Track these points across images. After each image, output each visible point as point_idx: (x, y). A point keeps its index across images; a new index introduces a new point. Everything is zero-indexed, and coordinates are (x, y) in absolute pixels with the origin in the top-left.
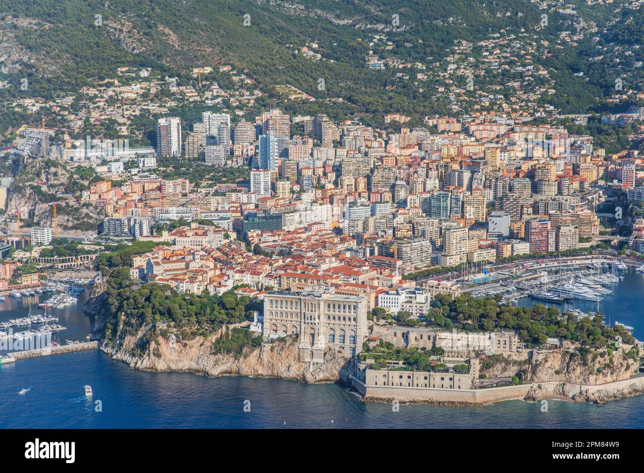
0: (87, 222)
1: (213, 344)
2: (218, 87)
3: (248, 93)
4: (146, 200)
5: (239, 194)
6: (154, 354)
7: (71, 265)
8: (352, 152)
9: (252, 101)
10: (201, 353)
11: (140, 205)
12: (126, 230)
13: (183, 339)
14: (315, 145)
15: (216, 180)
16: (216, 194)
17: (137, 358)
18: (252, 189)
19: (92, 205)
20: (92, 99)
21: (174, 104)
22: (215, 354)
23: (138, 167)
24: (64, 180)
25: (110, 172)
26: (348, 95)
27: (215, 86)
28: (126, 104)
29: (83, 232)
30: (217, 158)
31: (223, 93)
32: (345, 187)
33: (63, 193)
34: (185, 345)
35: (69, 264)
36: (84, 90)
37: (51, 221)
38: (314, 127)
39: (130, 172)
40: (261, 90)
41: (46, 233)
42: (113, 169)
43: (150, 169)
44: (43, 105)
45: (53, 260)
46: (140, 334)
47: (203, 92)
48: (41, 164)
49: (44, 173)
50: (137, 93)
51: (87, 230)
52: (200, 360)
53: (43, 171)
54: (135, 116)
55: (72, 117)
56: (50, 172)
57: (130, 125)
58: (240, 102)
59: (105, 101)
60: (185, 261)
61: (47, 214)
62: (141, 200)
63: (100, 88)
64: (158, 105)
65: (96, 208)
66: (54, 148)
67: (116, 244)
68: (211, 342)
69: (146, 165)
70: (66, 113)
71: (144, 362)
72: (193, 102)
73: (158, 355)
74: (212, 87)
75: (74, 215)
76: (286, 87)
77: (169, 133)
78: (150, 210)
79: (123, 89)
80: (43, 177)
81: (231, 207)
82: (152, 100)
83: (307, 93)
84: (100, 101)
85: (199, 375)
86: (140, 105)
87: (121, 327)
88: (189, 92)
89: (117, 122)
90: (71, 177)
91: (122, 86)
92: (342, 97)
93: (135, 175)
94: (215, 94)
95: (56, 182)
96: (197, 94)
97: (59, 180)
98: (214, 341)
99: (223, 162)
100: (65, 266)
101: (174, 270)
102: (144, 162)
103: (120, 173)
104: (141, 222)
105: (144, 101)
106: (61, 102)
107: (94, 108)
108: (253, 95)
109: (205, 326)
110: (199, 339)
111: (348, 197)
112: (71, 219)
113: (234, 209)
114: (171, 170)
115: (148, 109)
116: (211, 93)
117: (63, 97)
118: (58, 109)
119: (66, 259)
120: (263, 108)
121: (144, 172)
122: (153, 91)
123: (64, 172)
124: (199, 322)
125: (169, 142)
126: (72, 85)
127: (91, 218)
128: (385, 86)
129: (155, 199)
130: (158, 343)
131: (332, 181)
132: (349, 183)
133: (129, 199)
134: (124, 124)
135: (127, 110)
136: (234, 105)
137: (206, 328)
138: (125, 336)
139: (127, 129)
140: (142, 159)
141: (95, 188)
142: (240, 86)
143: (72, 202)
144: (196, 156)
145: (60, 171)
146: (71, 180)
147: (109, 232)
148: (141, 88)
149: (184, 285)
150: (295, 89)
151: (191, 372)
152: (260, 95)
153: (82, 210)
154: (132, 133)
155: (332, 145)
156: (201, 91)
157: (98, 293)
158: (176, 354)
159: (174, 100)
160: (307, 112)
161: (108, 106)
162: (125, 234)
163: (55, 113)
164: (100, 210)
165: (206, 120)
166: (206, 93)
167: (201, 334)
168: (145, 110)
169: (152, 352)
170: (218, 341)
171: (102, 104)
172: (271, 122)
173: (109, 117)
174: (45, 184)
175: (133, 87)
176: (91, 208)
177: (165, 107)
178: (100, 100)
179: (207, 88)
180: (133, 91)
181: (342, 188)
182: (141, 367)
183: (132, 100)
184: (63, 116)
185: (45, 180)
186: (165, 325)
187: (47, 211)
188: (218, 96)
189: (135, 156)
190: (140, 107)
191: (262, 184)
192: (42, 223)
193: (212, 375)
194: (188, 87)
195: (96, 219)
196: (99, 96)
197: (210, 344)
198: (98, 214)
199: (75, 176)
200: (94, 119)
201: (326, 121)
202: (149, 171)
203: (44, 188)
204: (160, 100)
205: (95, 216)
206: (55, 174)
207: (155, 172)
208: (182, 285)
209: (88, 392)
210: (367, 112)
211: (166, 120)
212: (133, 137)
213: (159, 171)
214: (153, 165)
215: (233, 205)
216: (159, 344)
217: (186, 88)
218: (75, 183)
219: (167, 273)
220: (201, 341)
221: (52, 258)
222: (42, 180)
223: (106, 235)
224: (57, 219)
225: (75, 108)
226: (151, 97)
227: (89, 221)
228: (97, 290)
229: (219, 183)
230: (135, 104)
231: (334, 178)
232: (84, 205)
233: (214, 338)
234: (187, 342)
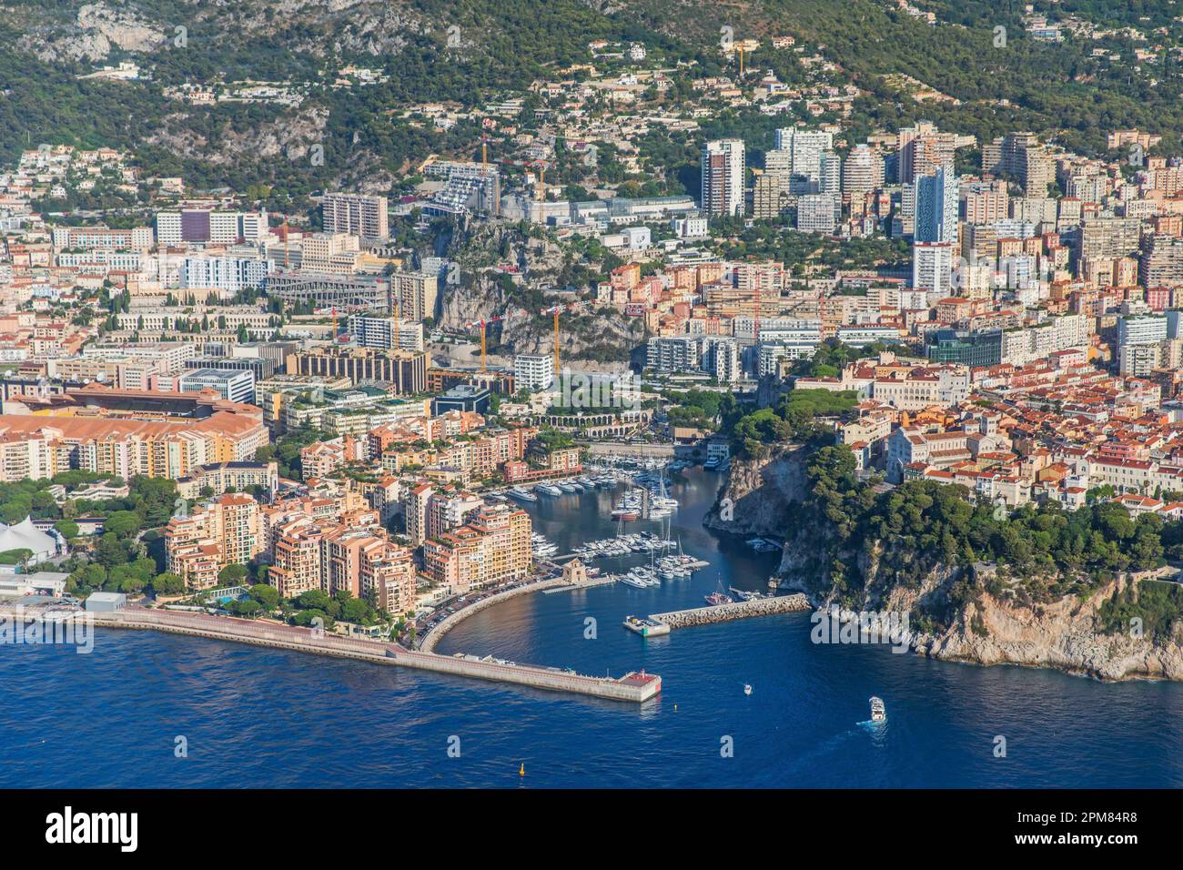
0: (608, 344)
1: (1098, 611)
2: (775, 79)
3: (836, 91)
4: (712, 303)
5: (894, 291)
6: (974, 630)
7: (610, 430)
8: (1092, 208)
9: (848, 107)
10: (1074, 630)
11: (699, 312)
12: (694, 362)
13: (1035, 599)
14: (1012, 193)
15: (832, 264)
16: (842, 290)
17: (927, 634)
18: (917, 282)
19: (618, 313)
20: (556, 103)
21: (705, 112)
22: (1107, 632)
23: (674, 236)
24: (556, 262)
25: (627, 246)
26: (1020, 92)
27: (770, 78)
28: (621, 114)
29: (602, 365)
30: (822, 219)
31: (788, 91)
32: (1095, 278)
33: (553, 288)
34: (1040, 613)
35: (607, 428)
36: (536, 86)
37: (538, 343)
38: (1004, 157)
39: (663, 246)
40: (856, 83)
41: (544, 366)
42: (633, 242)
43: (698, 242)
44: (463, 116)
45: (577, 420)
46: (928, 585)
47: (751, 90)
48: (504, 231)
49: (515, 248)
50: (634, 92)
51: (609, 360)
52: (1074, 645)
53: (512, 245)
54: (642, 136)
55: (529, 138)
56: (528, 246)
57: (641, 154)
58: (826, 107)
59: (583, 108)
60: (964, 435)
61: (527, 329)
62: (697, 303)
63: (566, 83)
64: (678, 114)
65: (626, 317)
66: (510, 199)
67: (686, 391)
68: (1094, 608)
69: (689, 233)
70: (513, 131)
71: (951, 644)
72: (740, 108)
73: (982, 631)
74: (766, 79)
75: (581, 331)
76: (900, 77)
77: (726, 172)
78: (723, 322)
79: (609, 83)
80: (513, 256)
81: (883, 317)
82: (664, 106)
83: (939, 90)
84: (573, 108)
85: (1076, 677)
86: (644, 114)
87: (875, 568)
88: (725, 90)
89: (616, 149)
90: (569, 256)
91: (604, 77)
92: (1006, 98)
93: (673, 252)
94: (774, 92)
95: (541, 267)
96: (739, 93)
97: (546, 263)
98: (1099, 606)
99: (832, 227)
100: (600, 432)
101: (947, 453)
102: (685, 226)
103: (645, 248)
104: (727, 348)
105: (651, 107)
106: (498, 110)
107: (566, 122)
108: (846, 94)
109: (1076, 574)
110: (1069, 602)
111: (1105, 299)
112: (575, 338)
113: (889, 321)
114: (737, 244)
115: (660, 123)
116: (765, 90)
117: (500, 100)
118: (494, 123)
119: (599, 418)
120: (872, 120)
121: (686, 246)
122: (662, 87)
123: (555, 247)
124: (1063, 567)
125: (726, 189)
126: (512, 76)
127: (616, 336)
128: (1072, 74)
129: (731, 300)
130: (980, 607)
131: (1063, 265)
132: (1102, 271)
133: (678, 300)
134: (630, 153)
135: (625, 125)
136: (816, 113)
137: (1078, 577)
138: (891, 588)
139: (638, 162)
140: (682, 222)
141: (619, 278)
142: (816, 77)
143: (578, 307)
144: (775, 214)
145: (549, 247)
146: (568, 263)
147: (659, 366)
148: (640, 82)
149: (993, 487)
150: (914, 82)
151: (1055, 670)
152: (858, 94)
153: (598, 322)
154: (648, 170)
155: (1047, 193)
156: (747, 86)
157: (741, 492)
158: (1019, 629)
159: (704, 104)
160: (959, 127)
161: (590, 116)
162: (692, 369)
163: (488, 130)
164: (635, 322)
165: (786, 143)
166: (756, 90)
167: (1071, 591)
168: (656, 124)
169: (968, 624)
170: (1109, 606)
171: (578, 113)
172: (919, 147)
173: (599, 138)
174: (517, 270)
175: (625, 80)
176: (616, 318)
177: (690, 118)
178: (573, 105)
179: (755, 81)
180: (626, 87)
181: (1087, 278)
182: (944, 654)
183: (628, 106)
184: (508, 137)
185: (515, 264)
186: (993, 569)
187: (526, 324)
188: (778, 99)
189: (661, 215)
190: (645, 119)
191: (938, 272)
192: (517, 346)
193: (1109, 677)
194: (722, 80)
195: (626, 339)
196: (568, 97)
197: (1090, 612)
198: (631, 329)
199: (576, 256)
200: (574, 143)
201: (1033, 146)
202: (697, 244)
203: (518, 279)
204: (679, 104)
205: (624, 334)
206: (539, 252)
207: (708, 247)
208: (987, 485)
209: (876, 713)
210: (1065, 126)
211: (722, 145)
212: (651, 178)
213: (715, 244)
214: (701, 233)
215: (885, 313)
216: (983, 609)
217: (719, 82)
218: (578, 269)
219: (937, 459)
220: (1073, 605)
221: (574, 417)
222: (511, 263)
223: (653, 371)
224: (547, 339)
225: (528, 121)
226: (661, 99)
227: (612, 342)
228: (739, 487)
229: (841, 269)
230: (634, 113)
231: (1066, 260)
232: (602, 311)
233: (1099, 599)
234: (1043, 605)
